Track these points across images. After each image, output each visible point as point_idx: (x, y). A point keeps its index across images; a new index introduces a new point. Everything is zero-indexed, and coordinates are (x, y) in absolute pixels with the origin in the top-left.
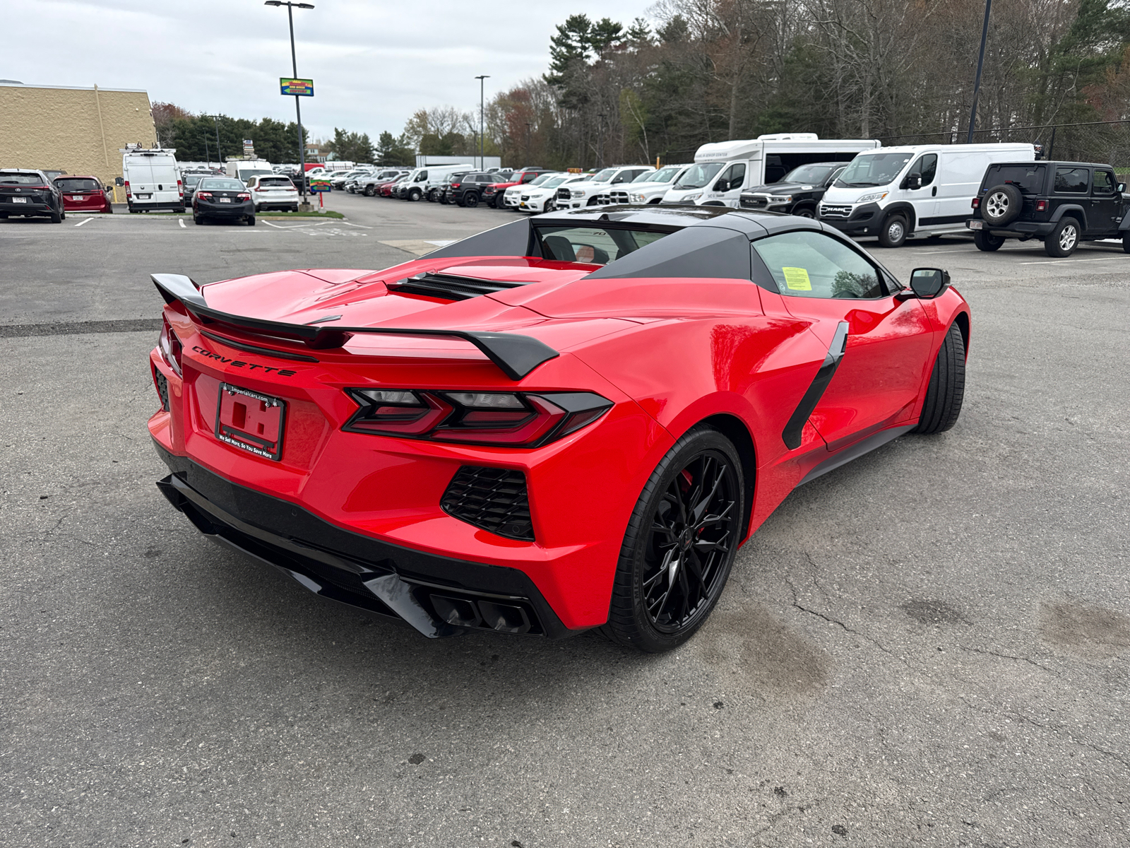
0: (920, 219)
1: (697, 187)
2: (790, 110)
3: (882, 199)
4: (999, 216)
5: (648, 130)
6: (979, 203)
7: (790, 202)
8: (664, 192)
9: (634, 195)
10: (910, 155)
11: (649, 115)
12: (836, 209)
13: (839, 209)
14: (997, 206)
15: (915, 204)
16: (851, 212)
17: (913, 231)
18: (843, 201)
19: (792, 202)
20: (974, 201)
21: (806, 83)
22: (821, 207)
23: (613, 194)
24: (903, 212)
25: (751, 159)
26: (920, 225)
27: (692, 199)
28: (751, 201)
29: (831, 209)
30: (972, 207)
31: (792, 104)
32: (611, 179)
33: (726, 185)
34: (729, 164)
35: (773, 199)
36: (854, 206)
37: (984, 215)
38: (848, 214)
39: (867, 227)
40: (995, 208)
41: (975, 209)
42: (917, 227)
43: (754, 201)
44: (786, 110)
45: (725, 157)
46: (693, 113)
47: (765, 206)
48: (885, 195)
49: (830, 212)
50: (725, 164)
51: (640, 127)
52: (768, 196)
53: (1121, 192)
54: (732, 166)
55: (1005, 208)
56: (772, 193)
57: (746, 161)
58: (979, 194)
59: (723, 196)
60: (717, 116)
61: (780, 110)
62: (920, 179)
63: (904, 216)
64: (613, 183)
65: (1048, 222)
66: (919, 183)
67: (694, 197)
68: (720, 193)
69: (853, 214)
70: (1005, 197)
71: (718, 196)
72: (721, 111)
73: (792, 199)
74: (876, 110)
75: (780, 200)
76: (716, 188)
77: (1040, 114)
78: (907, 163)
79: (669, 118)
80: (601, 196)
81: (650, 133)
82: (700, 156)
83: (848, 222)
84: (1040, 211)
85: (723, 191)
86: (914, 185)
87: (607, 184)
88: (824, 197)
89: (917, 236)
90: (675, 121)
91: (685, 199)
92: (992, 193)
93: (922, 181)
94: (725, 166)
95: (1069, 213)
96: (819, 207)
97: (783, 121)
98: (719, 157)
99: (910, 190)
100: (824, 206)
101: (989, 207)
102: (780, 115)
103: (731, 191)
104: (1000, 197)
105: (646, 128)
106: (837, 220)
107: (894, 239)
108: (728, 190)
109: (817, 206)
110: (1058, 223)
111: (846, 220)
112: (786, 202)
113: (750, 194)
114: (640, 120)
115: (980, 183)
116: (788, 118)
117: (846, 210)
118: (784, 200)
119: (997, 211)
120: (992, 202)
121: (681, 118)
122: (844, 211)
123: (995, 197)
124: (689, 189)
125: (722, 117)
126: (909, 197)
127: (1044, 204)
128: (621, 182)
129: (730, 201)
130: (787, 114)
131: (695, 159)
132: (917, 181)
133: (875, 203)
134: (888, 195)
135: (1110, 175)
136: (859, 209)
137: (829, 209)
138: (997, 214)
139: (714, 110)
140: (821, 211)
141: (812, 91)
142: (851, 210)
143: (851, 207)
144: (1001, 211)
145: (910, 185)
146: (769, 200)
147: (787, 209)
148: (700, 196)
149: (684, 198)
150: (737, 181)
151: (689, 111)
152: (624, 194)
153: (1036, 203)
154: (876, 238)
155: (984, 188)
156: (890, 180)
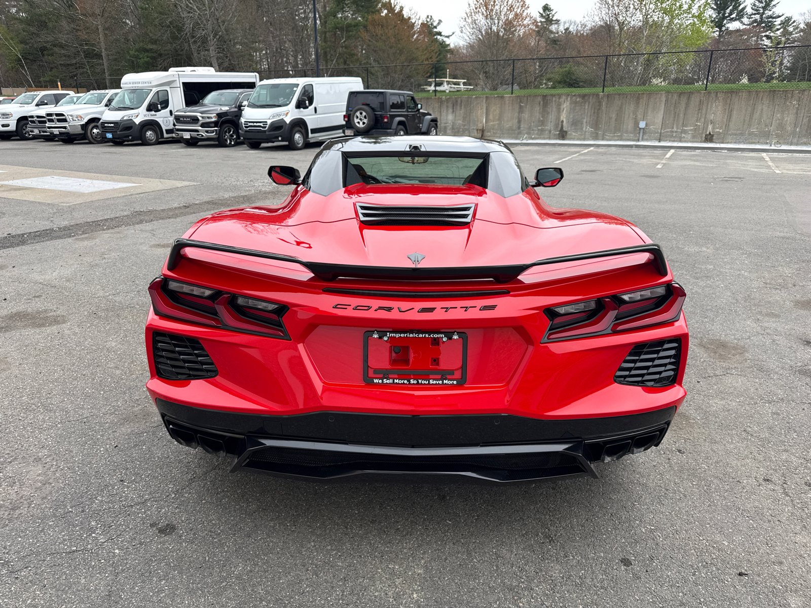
0: (311, 130)
1: (133, 109)
2: (154, 47)
3: (286, 116)
4: (363, 126)
5: (25, 59)
6: (348, 117)
7: (216, 119)
8: (102, 113)
9: (71, 116)
10: (297, 85)
11: (23, 45)
12: (255, 124)
13: (258, 124)
14: (361, 119)
15: (307, 119)
16: (268, 126)
17: (308, 138)
18: (258, 118)
19: (218, 119)
20: (345, 116)
21: (162, 27)
22: (243, 123)
23: (49, 115)
24: (300, 124)
25: (171, 86)
26: (312, 133)
27: (130, 118)
28: (185, 119)
29: (252, 124)
30: (344, 120)
31: (154, 42)
32: (35, 102)
33: (158, 107)
34: (155, 90)
35: (203, 117)
36: (269, 122)
37: (354, 126)
38: (265, 127)
39: (281, 136)
40: (360, 121)
41: (346, 122)
42: (310, 135)
43: (188, 119)
44: (150, 46)
45: (150, 85)
46: (65, 45)
47: (198, 123)
48: (287, 113)
49: (251, 126)
50: (151, 90)
51: (17, 55)
52: (199, 115)
53: (419, 109)
54: (158, 92)
55: (365, 121)
56: (202, 113)
57: (167, 88)
58: (347, 111)
59: (156, 115)
60: (89, 49)
61: (145, 46)
62: (307, 102)
63: (301, 127)
64: (37, 105)
65: (390, 129)
66: (307, 104)
67: (132, 116)
68: (153, 113)
69: (269, 127)
70: (364, 114)
71: (152, 115)
72: (93, 45)
73: (217, 117)
74: (220, 49)
75: (208, 118)
76: (149, 109)
77: (326, 57)
78: (296, 91)
79: (43, 49)
80: (32, 117)
81: (28, 61)
82: (126, 84)
83: (267, 133)
84: (386, 122)
85: (155, 111)
86: (305, 106)
87: (32, 106)
88: (242, 115)
89: (312, 141)
90: (50, 52)
91: (125, 119)
92: (356, 111)
93: (309, 103)
94: (152, 92)
95: (400, 123)
96: (242, 123)
97: (150, 55)
98: (145, 85)
99: (302, 109)
100: (245, 122)
101: (356, 121)
102: (146, 50)
103: (162, 111)
104: (361, 113)
105: (23, 56)
106: (258, 132)
107: (299, 144)
108: (160, 111)
109: (240, 122)
110: (396, 129)
111: (265, 132)
112: (213, 120)
113: (183, 113)
114: (15, 50)
115: (346, 103)
116: (153, 52)
117: (263, 124)
118: (211, 118)
119: (361, 123)
120: (357, 117)
121: (56, 49)
122: (262, 125)
123: (358, 114)
124: (125, 110)
125: (95, 50)
126: (302, 114)
127: (387, 118)
128: (46, 104)
129: (162, 119)
130: (151, 49)
131: (122, 86)
132: (306, 103)
133: (282, 119)
134: (289, 113)
135: (413, 98)
136: (272, 123)
137: (250, 124)
138: (361, 125)
139: (86, 44)
140: (244, 125)
141: (168, 32)
142: (267, 124)
143: (266, 122)
144: (364, 123)
145: (301, 106)
146: (200, 118)
147: (215, 125)
148: (137, 116)
149: (123, 117)
150: (165, 104)
151: (62, 43)
152: (63, 115)
153: (383, 117)
154: (287, 143)
155: (349, 108)
156: (288, 103)
